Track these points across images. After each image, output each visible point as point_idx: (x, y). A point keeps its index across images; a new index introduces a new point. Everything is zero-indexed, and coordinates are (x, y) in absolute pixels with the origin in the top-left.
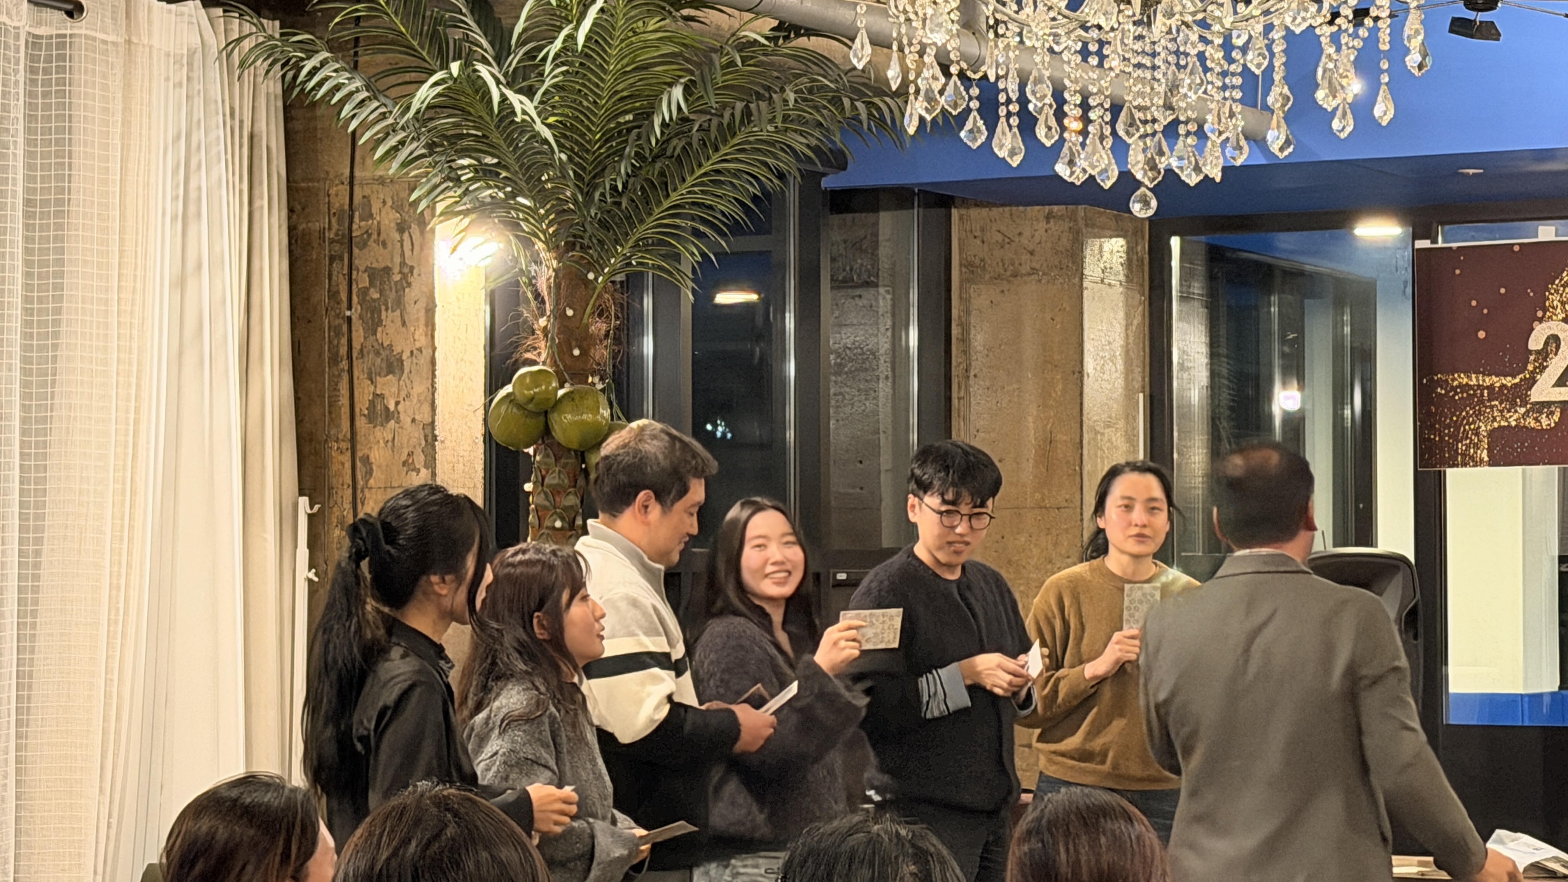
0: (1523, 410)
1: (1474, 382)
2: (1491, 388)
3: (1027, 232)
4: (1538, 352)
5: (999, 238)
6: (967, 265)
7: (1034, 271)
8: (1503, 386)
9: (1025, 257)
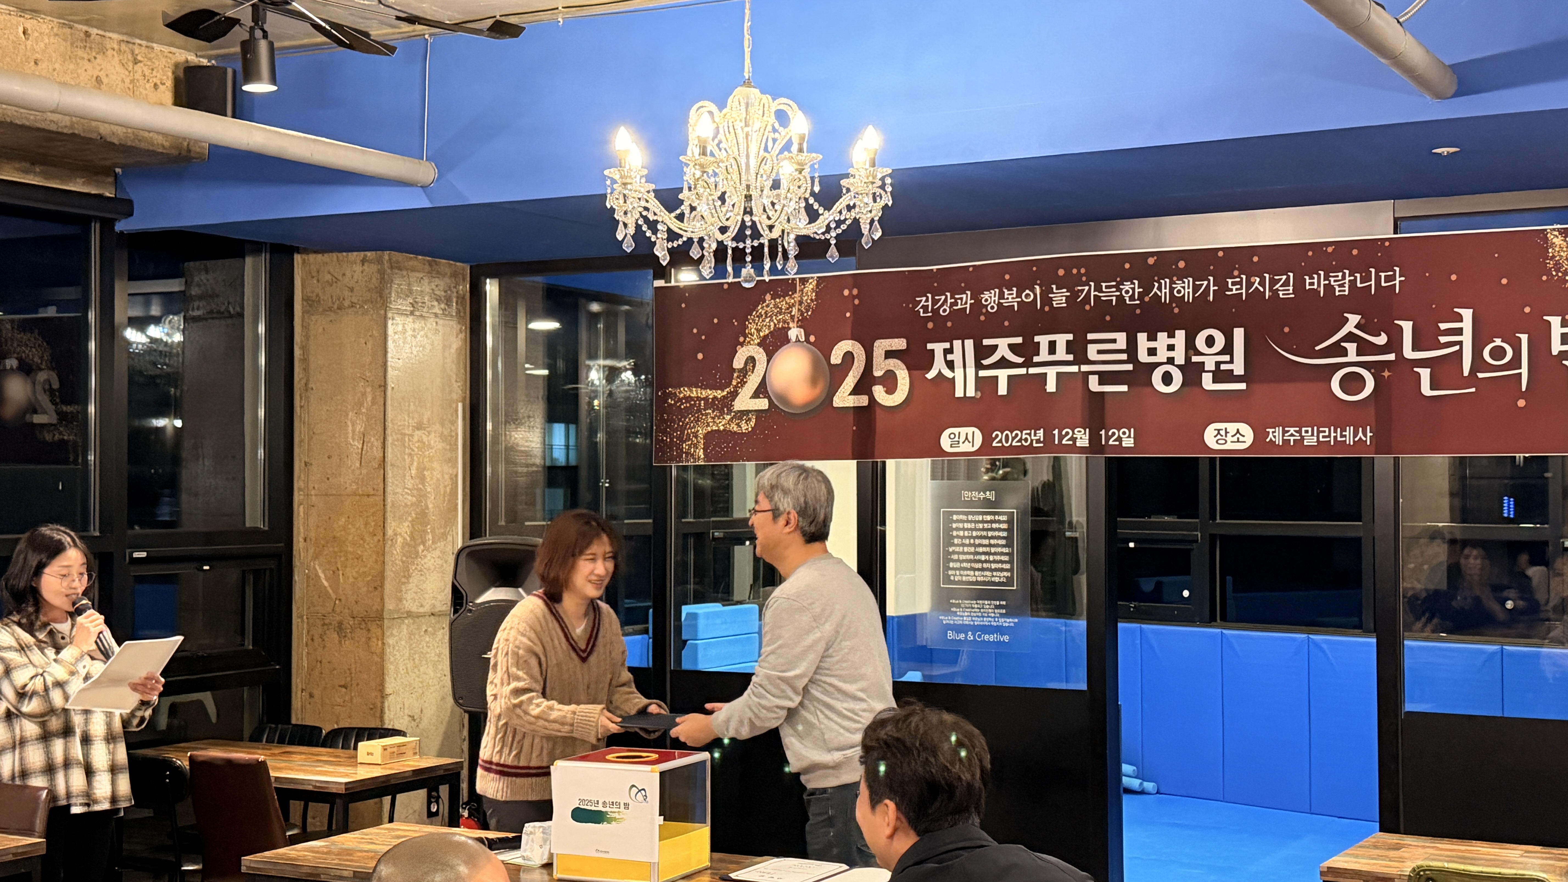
0: (729, 417)
1: (694, 395)
2: (706, 399)
3: (348, 274)
4: (740, 371)
5: (328, 277)
6: (306, 299)
7: (352, 305)
8: (715, 398)
9: (347, 293)
